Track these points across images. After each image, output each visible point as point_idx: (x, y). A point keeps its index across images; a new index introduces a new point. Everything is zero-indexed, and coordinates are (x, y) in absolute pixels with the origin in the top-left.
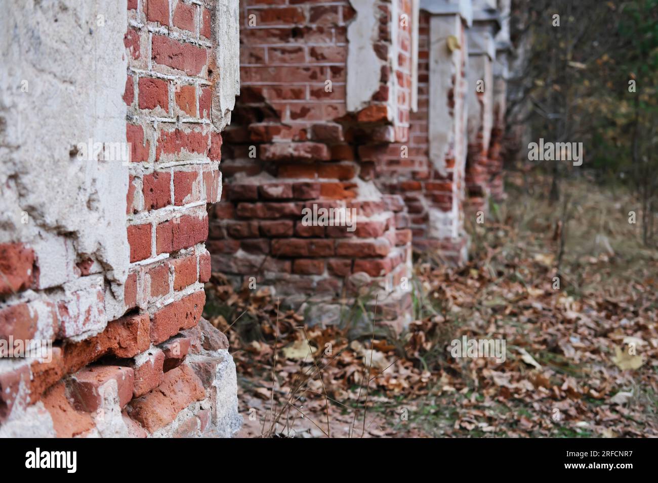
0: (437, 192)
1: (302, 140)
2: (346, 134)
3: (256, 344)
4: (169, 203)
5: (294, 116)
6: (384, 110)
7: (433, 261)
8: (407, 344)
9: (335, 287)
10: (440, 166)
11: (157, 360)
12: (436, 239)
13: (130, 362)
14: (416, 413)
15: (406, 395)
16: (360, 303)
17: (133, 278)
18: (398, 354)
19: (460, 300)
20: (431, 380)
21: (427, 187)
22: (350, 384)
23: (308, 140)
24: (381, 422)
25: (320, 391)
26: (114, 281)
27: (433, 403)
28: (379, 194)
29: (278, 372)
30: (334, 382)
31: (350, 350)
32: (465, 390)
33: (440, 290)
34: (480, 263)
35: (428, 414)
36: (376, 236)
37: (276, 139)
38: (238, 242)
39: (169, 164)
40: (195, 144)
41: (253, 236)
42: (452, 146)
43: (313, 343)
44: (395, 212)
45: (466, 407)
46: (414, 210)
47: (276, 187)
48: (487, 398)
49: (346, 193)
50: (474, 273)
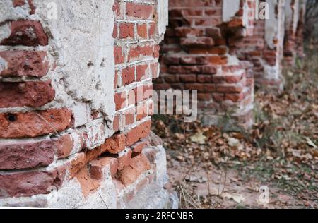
0: (268, 57)
1: (201, 35)
2: (222, 32)
3: (177, 135)
4: (134, 81)
5: (197, 24)
6: (241, 21)
7: (266, 91)
8: (251, 135)
9: (216, 107)
10: (270, 44)
11: (128, 154)
12: (267, 79)
13: (116, 156)
14: (253, 170)
15: (249, 160)
16: (228, 115)
17: (117, 118)
18: (246, 140)
19: (278, 112)
20: (261, 153)
21: (263, 54)
22: (222, 155)
23: (203, 36)
24: (236, 174)
25: (207, 158)
26: (108, 120)
27: (262, 165)
28: (238, 61)
29: (187, 149)
30: (214, 153)
31: (223, 138)
32: (278, 159)
33: (268, 106)
34: (289, 91)
35: (259, 170)
36: (236, 82)
37: (188, 35)
38: (170, 84)
39: (134, 63)
40: (146, 51)
41: (177, 82)
42: (276, 33)
43: (205, 134)
44: (246, 69)
45: (278, 167)
46: (257, 65)
47: (188, 58)
48: (289, 163)
49: (222, 61)
50: (286, 96)
